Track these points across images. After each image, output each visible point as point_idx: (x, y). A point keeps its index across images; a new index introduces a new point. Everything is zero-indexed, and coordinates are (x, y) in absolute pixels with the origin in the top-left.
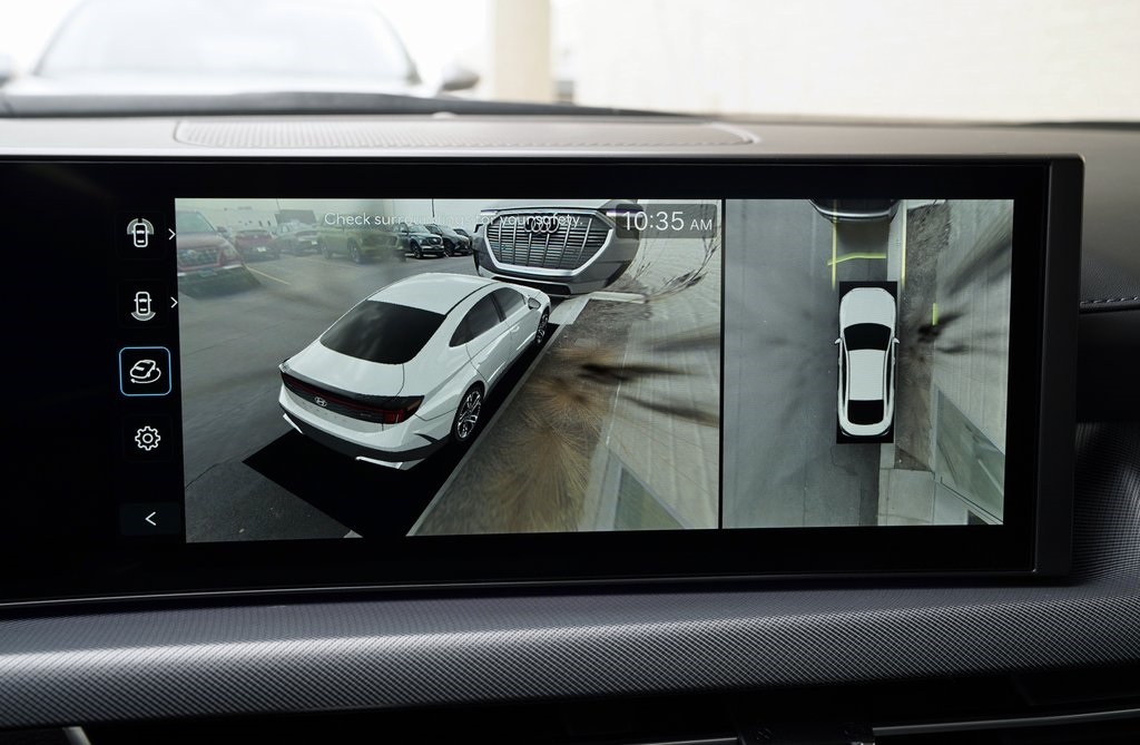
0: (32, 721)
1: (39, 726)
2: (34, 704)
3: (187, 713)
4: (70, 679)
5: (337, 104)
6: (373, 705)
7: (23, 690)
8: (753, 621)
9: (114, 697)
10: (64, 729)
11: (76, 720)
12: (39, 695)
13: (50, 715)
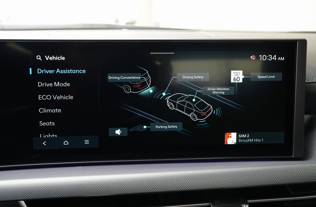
0: (10, 200)
1: (12, 201)
2: (10, 194)
3: (54, 197)
4: (20, 187)
5: (95, 27)
6: (106, 195)
7: (7, 190)
8: (214, 171)
9: (33, 193)
10: (19, 201)
11: (22, 199)
12: (12, 192)
13: (15, 197)
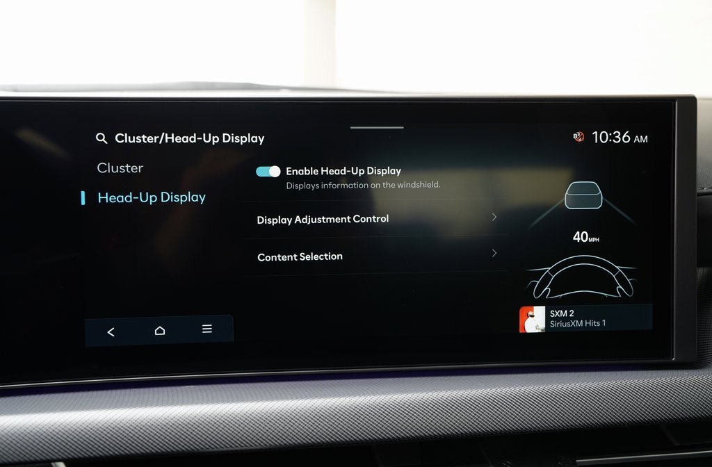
0: (31, 458)
2: (33, 447)
4: (56, 430)
10: (53, 464)
11: (60, 458)
12: (37, 441)
13: (43, 454)
